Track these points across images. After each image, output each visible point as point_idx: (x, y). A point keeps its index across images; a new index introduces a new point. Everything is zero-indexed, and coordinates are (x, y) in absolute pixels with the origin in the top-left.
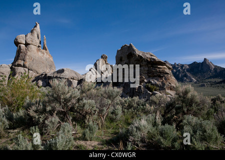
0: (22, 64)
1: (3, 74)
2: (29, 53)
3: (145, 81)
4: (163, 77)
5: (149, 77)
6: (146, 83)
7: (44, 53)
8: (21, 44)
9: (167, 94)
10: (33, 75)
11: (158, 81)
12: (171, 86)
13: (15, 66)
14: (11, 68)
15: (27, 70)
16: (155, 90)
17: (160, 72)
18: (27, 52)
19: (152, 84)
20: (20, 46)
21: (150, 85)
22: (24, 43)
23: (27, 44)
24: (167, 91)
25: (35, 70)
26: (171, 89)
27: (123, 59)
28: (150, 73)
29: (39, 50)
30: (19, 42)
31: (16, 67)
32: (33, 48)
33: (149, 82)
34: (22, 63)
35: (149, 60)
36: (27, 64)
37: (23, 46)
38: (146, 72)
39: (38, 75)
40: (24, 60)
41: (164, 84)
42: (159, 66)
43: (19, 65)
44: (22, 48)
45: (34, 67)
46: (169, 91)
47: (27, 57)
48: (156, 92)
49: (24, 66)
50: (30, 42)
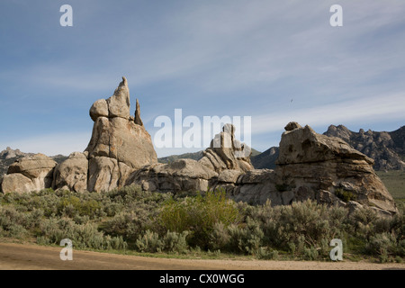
0: (108, 152)
1: (79, 169)
2: (116, 132)
3: (334, 184)
4: (361, 178)
5: (339, 177)
6: (335, 187)
7: (138, 131)
8: (103, 116)
9: (370, 205)
10: (126, 170)
11: (354, 184)
12: (376, 193)
13: (96, 154)
14: (89, 158)
15: (116, 161)
16: (352, 199)
17: (357, 171)
18: (113, 131)
19: (345, 190)
20: (101, 121)
21: (342, 192)
22: (107, 114)
23: (111, 117)
24: (370, 200)
25: (129, 162)
26: (376, 198)
27: (294, 149)
28: (340, 172)
29: (130, 126)
30: (100, 112)
31: (97, 157)
32: (122, 122)
33: (341, 186)
34: (106, 149)
35: (338, 151)
36: (115, 152)
37: (105, 120)
38: (334, 170)
39: (133, 170)
40: (110, 145)
41: (364, 190)
42: (354, 161)
43: (102, 154)
44: (104, 123)
45: (127, 156)
46: (372, 201)
47: (115, 139)
48: (354, 202)
49: (111, 155)
50: (117, 113)
